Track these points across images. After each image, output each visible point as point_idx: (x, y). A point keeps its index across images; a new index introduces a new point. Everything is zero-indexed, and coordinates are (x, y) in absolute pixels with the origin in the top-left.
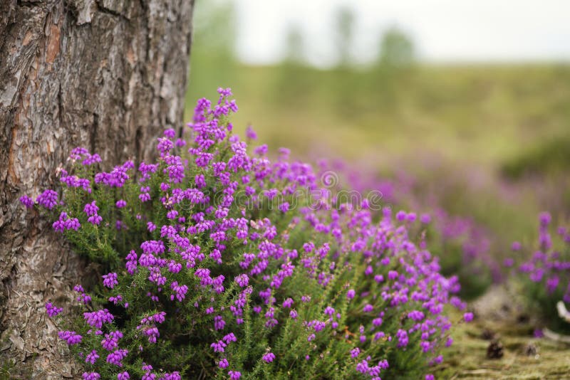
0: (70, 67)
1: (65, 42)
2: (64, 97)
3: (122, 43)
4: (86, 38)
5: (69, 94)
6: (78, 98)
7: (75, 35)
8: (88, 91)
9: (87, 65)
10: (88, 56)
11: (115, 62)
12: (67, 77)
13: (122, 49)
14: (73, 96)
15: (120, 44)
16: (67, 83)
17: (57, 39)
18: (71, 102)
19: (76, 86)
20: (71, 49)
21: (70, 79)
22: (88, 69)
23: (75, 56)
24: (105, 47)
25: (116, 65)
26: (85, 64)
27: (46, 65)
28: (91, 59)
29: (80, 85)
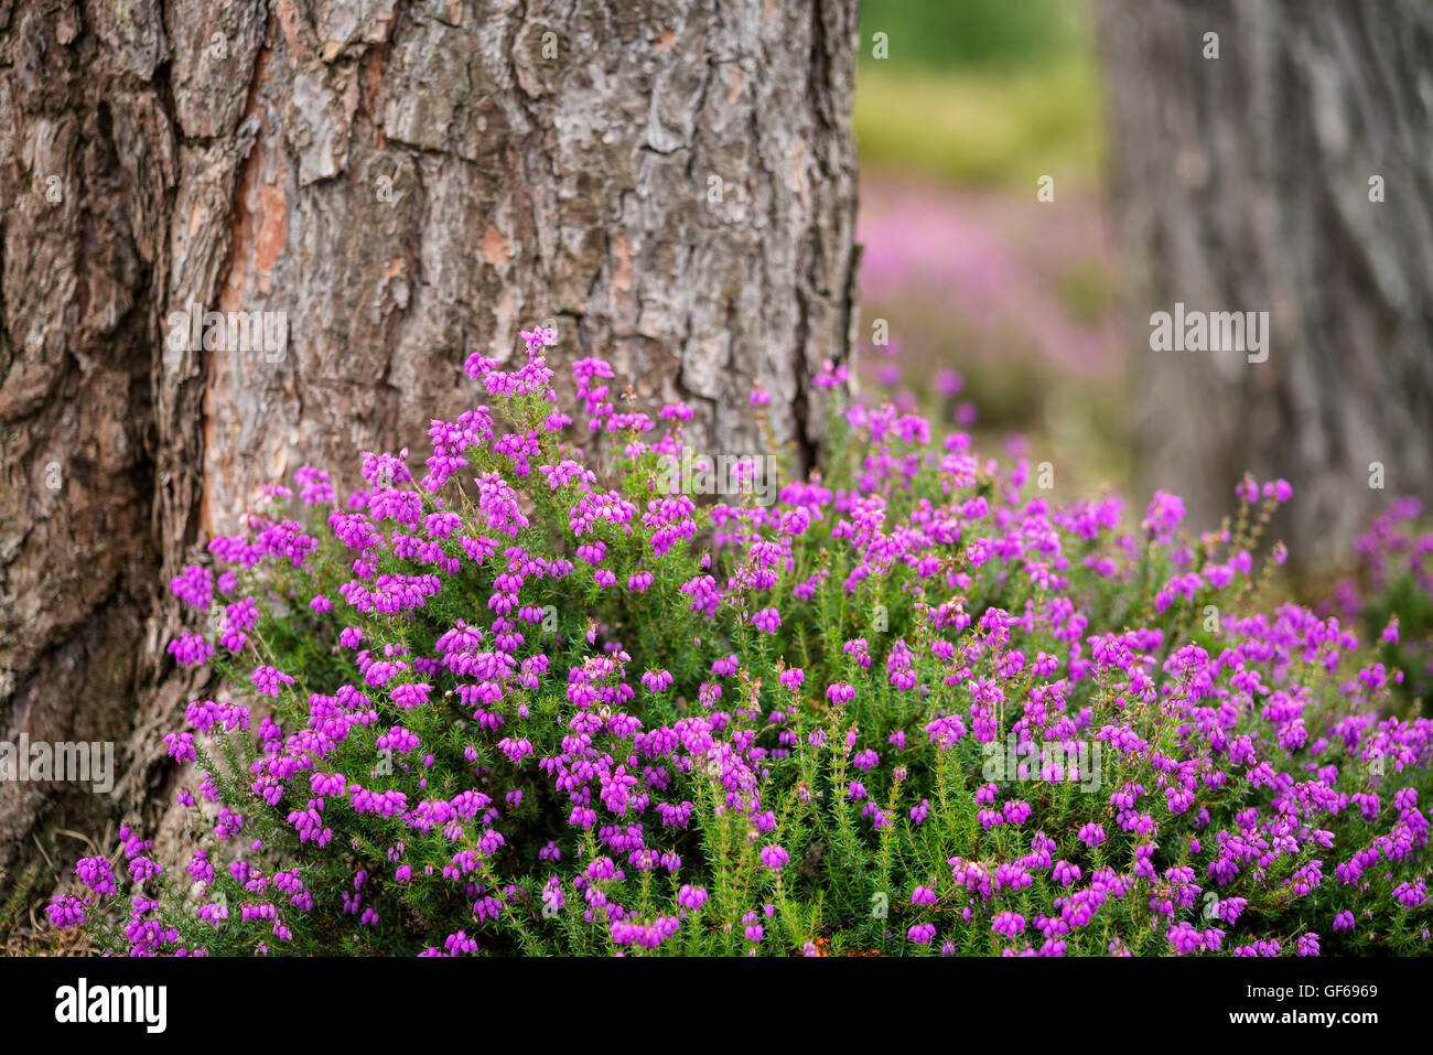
0: (311, 281)
1: (296, 222)
2: (301, 348)
3: (462, 217)
4: (343, 211)
5: (312, 344)
6: (331, 352)
7: (315, 204)
8: (352, 334)
9: (348, 274)
10: (349, 255)
11: (444, 262)
12: (305, 301)
13: (462, 231)
14: (320, 346)
15: (453, 218)
16: (305, 319)
17: (279, 217)
18: (317, 362)
19: (326, 324)
20: (310, 239)
21: (313, 307)
22: (351, 283)
23: (319, 255)
24: (390, 231)
25: (445, 270)
26: (343, 273)
27: (257, 279)
28: (357, 260)
29: (335, 320)
